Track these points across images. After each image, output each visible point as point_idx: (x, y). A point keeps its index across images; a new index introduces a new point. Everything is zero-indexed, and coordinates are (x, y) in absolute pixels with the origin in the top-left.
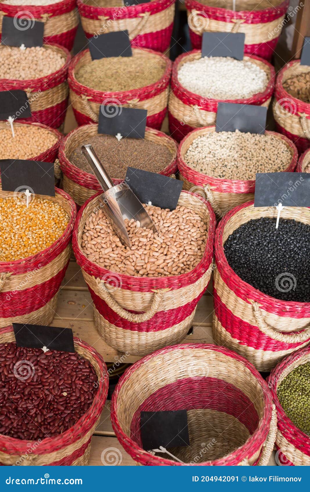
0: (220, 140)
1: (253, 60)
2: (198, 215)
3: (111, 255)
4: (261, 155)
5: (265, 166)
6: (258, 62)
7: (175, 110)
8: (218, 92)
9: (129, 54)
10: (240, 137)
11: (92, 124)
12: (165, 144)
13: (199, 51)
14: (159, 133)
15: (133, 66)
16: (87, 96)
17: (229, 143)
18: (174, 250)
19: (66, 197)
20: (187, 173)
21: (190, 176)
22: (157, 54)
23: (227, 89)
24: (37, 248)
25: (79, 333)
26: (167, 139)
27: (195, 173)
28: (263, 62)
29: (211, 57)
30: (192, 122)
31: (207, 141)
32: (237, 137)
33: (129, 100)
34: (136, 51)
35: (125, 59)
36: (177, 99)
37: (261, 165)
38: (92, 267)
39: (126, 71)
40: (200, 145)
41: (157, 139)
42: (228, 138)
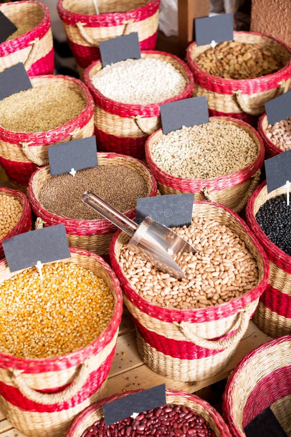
0: (174, 142)
1: (150, 55)
2: (214, 221)
3: (173, 293)
4: (222, 143)
5: (233, 151)
6: (156, 56)
7: (109, 127)
8: (144, 95)
9: (29, 86)
10: (191, 132)
11: (41, 169)
12: (121, 164)
13: (99, 62)
14: (109, 154)
15: (41, 97)
16: (28, 142)
17: (184, 141)
18: (228, 263)
19: (85, 253)
20: (179, 184)
21: (184, 186)
22: (58, 77)
23: (150, 91)
24: (85, 317)
25: (139, 383)
26: (121, 158)
27: (189, 181)
28: (162, 55)
29: (112, 64)
30: (132, 133)
31: (163, 146)
32: (188, 133)
33: (71, 132)
34: (35, 81)
35: (28, 92)
36: (109, 116)
37: (228, 151)
38: (172, 314)
39: (36, 104)
40: (161, 153)
41: (109, 161)
42: (180, 137)
